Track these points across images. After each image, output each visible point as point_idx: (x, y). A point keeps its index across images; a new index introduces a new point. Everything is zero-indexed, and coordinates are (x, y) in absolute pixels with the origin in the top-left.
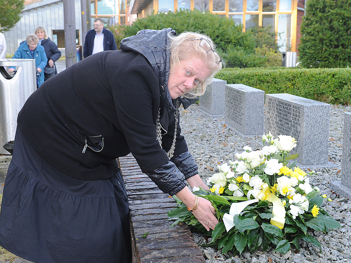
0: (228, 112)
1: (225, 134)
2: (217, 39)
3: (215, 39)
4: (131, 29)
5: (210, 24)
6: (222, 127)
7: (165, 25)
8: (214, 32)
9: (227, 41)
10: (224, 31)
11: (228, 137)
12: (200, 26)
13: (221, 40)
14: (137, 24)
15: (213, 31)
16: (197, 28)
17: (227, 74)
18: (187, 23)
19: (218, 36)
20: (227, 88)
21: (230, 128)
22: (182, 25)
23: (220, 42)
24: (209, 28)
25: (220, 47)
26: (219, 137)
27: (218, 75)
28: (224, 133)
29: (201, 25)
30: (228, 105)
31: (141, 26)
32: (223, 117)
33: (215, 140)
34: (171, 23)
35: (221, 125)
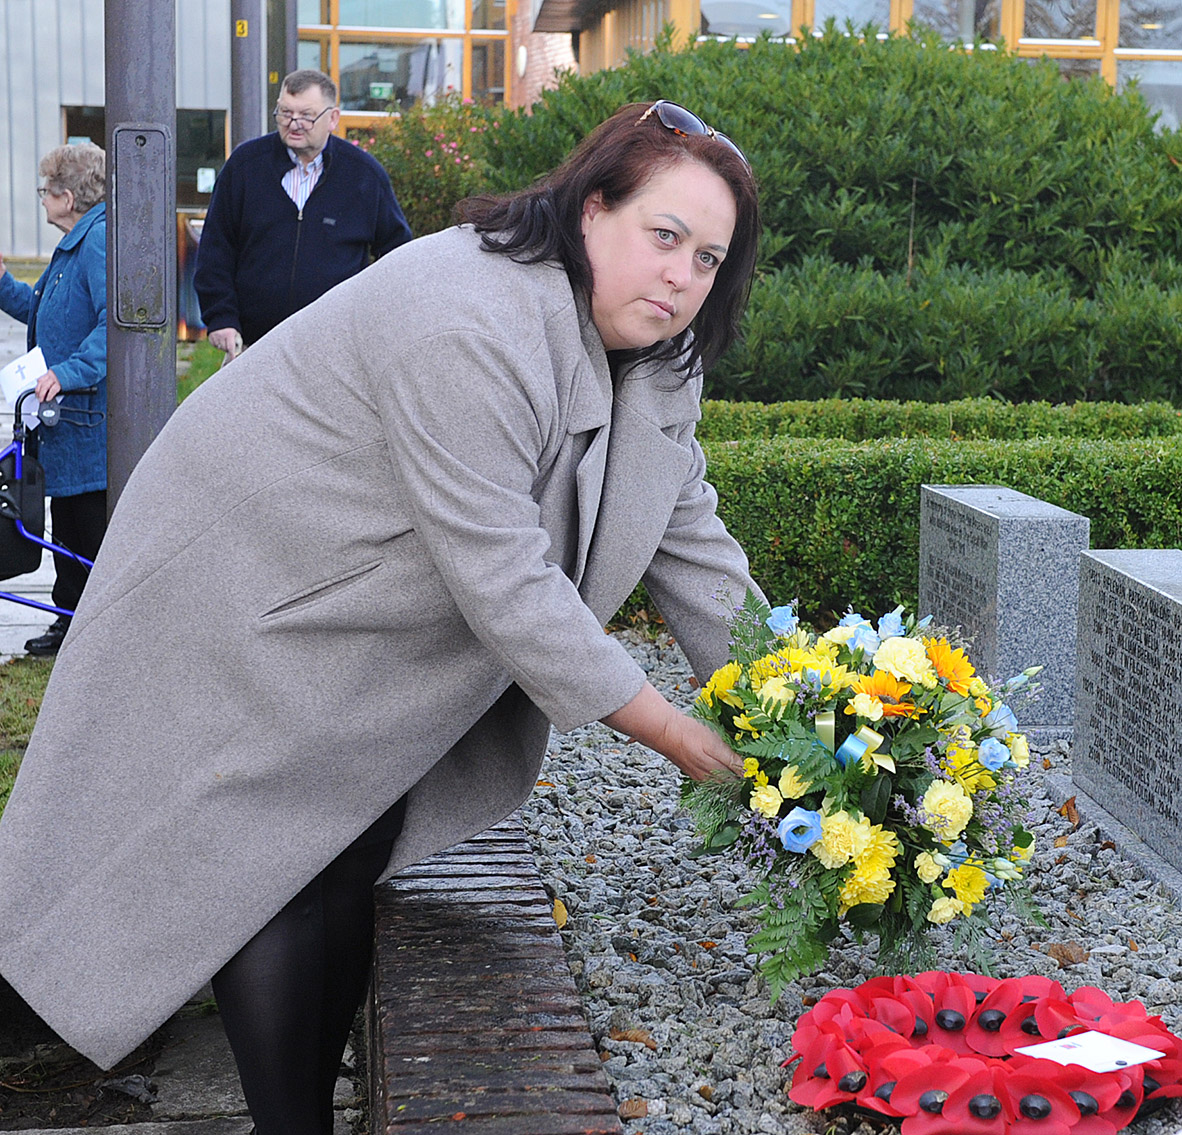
0: (1095, 723)
1: (1068, 871)
2: (1043, 210)
3: (1029, 211)
4: (531, 136)
5: (1003, 123)
6: (1052, 815)
7: (733, 118)
8: (1026, 167)
9: (1099, 224)
10: (1085, 166)
11: (1086, 892)
12: (940, 131)
13: (1067, 222)
14: (566, 108)
15: (1019, 163)
16: (927, 143)
17: (1097, 462)
18: (862, 107)
19: (1046, 197)
20: (1093, 574)
21: (1100, 825)
22: (834, 119)
23: (1060, 230)
24: (996, 148)
25: (1061, 259)
26: (1035, 891)
27: (1042, 461)
28: (1063, 860)
29: (947, 127)
30: (1094, 676)
31: (588, 120)
32: (1064, 744)
33: (1005, 917)
34: (768, 108)
35: (1047, 802)
